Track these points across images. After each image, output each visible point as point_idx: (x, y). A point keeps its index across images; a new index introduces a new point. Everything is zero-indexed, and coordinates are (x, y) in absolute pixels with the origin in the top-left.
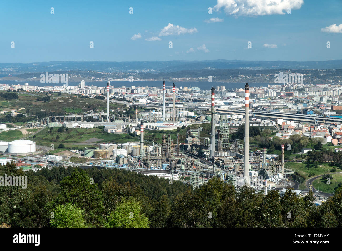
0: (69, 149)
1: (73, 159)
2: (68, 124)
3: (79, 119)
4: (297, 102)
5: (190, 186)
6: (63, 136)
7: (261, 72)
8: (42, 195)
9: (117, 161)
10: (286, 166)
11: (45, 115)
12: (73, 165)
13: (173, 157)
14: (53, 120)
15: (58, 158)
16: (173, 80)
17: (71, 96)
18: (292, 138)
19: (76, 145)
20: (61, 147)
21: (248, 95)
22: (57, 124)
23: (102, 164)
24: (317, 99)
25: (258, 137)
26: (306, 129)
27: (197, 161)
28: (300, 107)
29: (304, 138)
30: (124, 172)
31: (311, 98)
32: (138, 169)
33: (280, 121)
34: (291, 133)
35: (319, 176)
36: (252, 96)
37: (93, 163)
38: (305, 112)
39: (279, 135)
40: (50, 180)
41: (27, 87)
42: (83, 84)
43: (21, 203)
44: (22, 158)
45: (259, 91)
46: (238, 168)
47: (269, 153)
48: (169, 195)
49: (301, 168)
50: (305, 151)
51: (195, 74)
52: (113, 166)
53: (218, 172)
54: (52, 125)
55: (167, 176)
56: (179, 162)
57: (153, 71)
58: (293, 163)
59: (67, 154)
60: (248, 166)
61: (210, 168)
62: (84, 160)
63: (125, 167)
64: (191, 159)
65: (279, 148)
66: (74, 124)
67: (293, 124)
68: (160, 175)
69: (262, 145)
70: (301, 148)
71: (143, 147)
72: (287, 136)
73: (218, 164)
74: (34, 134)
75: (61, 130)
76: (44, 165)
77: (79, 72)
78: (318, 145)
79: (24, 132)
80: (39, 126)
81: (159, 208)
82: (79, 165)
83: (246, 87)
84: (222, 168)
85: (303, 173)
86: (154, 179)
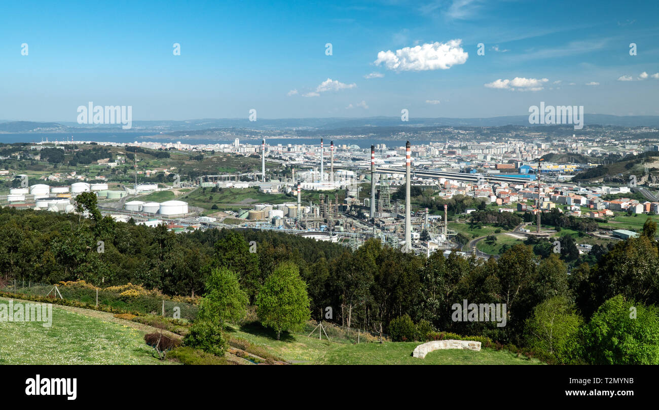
0: (223, 210)
1: (227, 221)
2: (222, 185)
3: (233, 179)
4: (460, 160)
5: (349, 248)
6: (217, 196)
7: (423, 129)
8: (195, 258)
9: (273, 222)
10: (449, 226)
11: (197, 174)
12: (227, 227)
13: (331, 218)
14: (206, 180)
15: (211, 220)
16: (332, 138)
17: (225, 155)
18: (455, 198)
19: (230, 206)
20: (215, 208)
21: (409, 153)
22: (211, 184)
23: (257, 225)
24: (480, 157)
25: (420, 197)
26: (469, 188)
27: (356, 222)
28: (463, 165)
29: (467, 198)
30: (281, 234)
31: (474, 156)
32: (295, 231)
33: (443, 181)
34: (454, 192)
35: (483, 238)
36: (414, 154)
37: (248, 224)
38: (468, 170)
39: (441, 195)
40: (202, 242)
41: (179, 146)
42: (237, 142)
43: (174, 267)
44: (174, 220)
45: (421, 149)
46: (399, 229)
47: (431, 213)
48: (327, 257)
49: (464, 229)
50: (469, 212)
51: (354, 132)
52: (268, 228)
53: (379, 233)
54: (205, 185)
55: (326, 238)
56: (337, 223)
57: (310, 128)
58: (456, 224)
59: (221, 215)
60: (410, 228)
61: (370, 230)
62: (238, 222)
63: (282, 229)
64: (350, 220)
65: (442, 209)
66: (228, 184)
67: (456, 183)
68: (318, 238)
69: (424, 206)
70: (464, 208)
71: (300, 208)
72: (449, 195)
73: (378, 226)
74: (185, 194)
75: (214, 190)
76: (197, 227)
77: (233, 130)
78: (482, 205)
79: (176, 192)
80: (192, 186)
81: (317, 271)
82: (234, 226)
83: (408, 145)
84: (383, 229)
85: (466, 234)
86: (311, 241)
